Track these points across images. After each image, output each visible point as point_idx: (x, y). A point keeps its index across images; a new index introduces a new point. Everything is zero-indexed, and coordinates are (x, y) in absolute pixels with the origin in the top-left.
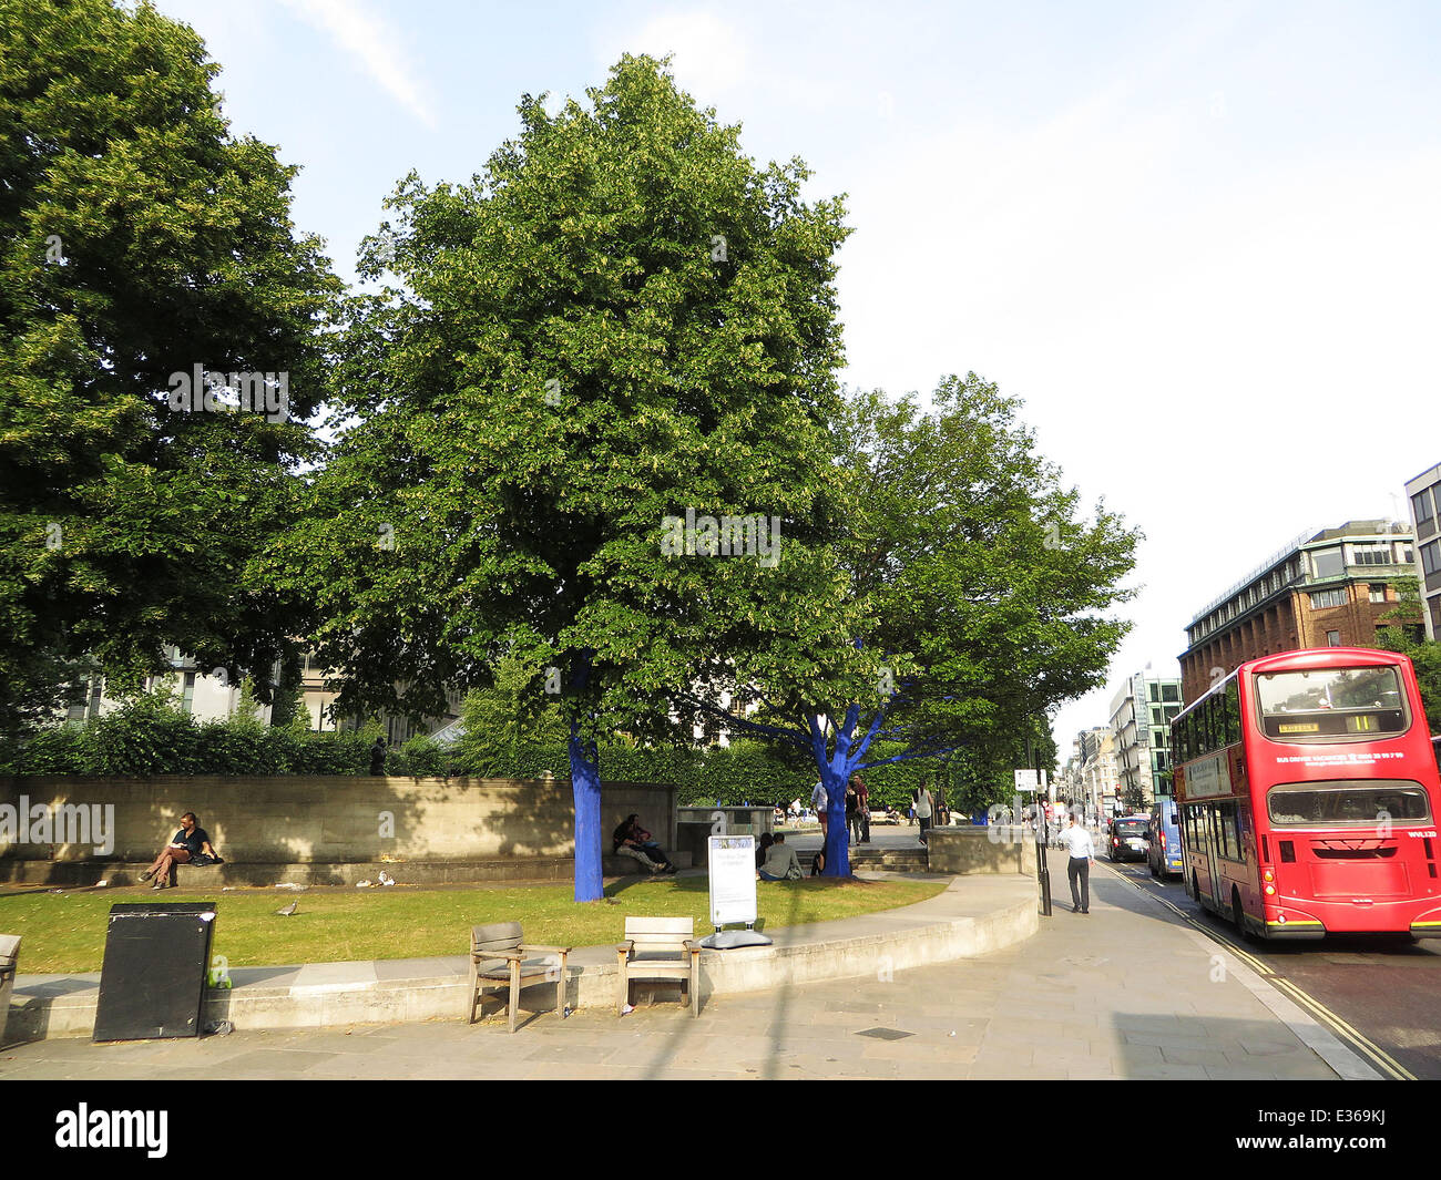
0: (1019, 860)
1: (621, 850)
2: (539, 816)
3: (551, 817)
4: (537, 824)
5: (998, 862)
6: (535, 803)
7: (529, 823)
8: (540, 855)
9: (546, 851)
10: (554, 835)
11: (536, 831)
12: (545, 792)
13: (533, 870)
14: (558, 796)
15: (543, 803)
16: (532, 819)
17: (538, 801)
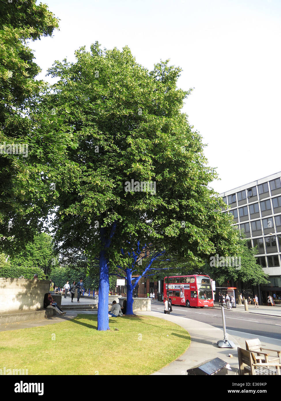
0: (147, 307)
1: (49, 307)
2: (31, 294)
3: (34, 294)
4: (31, 297)
5: (142, 307)
6: (31, 289)
7: (28, 296)
8: (30, 309)
9: (31, 308)
10: (34, 301)
11: (30, 300)
12: (34, 284)
13: (33, 316)
14: (37, 285)
15: (33, 288)
16: (29, 295)
17: (32, 288)
